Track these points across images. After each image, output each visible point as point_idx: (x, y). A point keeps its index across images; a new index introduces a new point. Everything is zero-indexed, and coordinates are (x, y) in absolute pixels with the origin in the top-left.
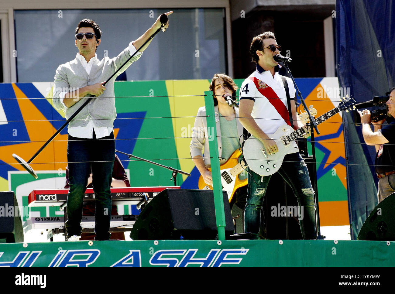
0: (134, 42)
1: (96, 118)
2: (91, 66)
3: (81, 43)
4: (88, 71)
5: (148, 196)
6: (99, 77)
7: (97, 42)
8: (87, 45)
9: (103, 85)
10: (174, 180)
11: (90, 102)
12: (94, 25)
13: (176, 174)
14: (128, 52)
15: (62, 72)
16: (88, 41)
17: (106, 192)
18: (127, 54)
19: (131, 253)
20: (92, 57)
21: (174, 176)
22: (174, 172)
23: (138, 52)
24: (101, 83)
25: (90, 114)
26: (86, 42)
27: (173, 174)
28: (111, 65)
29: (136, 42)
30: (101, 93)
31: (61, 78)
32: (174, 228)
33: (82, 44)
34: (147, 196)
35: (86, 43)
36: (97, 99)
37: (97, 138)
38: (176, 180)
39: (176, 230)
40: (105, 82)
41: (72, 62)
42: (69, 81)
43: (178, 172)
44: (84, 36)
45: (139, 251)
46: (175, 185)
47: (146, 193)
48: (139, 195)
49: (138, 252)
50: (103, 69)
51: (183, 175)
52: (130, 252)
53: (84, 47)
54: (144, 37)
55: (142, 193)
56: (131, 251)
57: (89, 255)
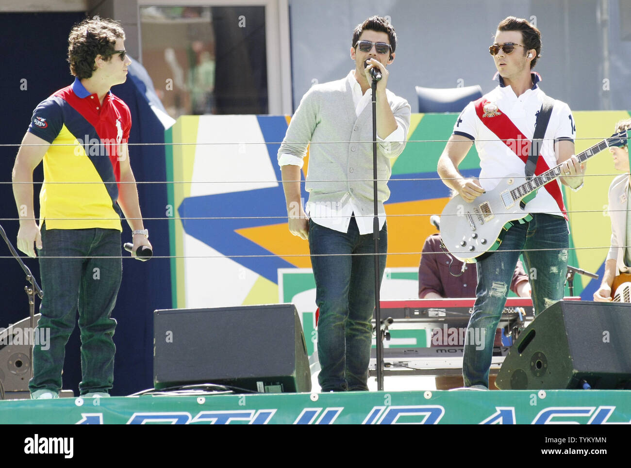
5: (525, 314)
7: (390, 58)
10: (569, 286)
13: (572, 276)
19: (499, 412)
21: (569, 278)
22: (568, 272)
27: (567, 276)
32: (572, 370)
34: (522, 314)
38: (572, 286)
39: (578, 374)
43: (577, 273)
45: (513, 409)
46: (572, 295)
47: (521, 308)
48: (509, 312)
49: (510, 411)
51: (583, 277)
52: (496, 411)
55: (514, 309)
56: (499, 409)
57: (425, 416)
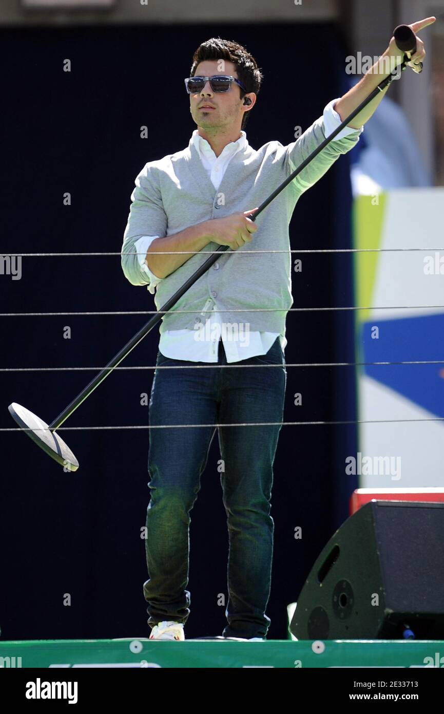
0: (337, 101)
1: (229, 307)
2: (226, 166)
3: (199, 104)
4: (216, 179)
6: (245, 195)
7: (243, 101)
8: (214, 109)
9: (250, 217)
11: (217, 264)
12: (237, 55)
14: (322, 129)
15: (149, 181)
16: (218, 98)
17: (254, 505)
18: (319, 134)
20: (231, 141)
23: (346, 128)
24: (246, 213)
25: (212, 297)
26: (211, 102)
28: (281, 164)
29: (342, 102)
30: (245, 238)
31: (145, 199)
32: (385, 609)
33: (201, 105)
35: (209, 104)
36: (233, 257)
37: (229, 361)
39: (392, 614)
40: (257, 208)
41: (178, 155)
42: (165, 207)
44: (207, 85)
50: (259, 174)
53: (206, 114)
54: (360, 89)
